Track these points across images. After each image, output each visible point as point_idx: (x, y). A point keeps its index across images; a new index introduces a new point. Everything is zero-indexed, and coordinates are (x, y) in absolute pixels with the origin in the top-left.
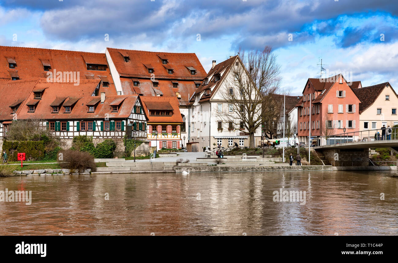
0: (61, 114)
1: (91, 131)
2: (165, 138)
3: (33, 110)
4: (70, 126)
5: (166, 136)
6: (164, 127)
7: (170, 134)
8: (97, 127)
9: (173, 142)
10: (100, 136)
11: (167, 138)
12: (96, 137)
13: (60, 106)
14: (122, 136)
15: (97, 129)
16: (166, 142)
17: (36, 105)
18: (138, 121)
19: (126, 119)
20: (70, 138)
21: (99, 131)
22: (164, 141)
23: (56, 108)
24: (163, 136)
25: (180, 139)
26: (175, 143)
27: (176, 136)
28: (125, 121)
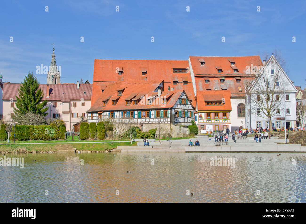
0: (131, 106)
1: (148, 118)
2: (218, 122)
3: (115, 103)
4: (135, 115)
5: (218, 121)
6: (217, 114)
7: (221, 120)
8: (152, 115)
9: (224, 125)
10: (154, 122)
11: (219, 122)
12: (151, 123)
13: (131, 101)
14: (168, 122)
15: (152, 117)
16: (218, 125)
17: (117, 100)
18: (184, 110)
19: (171, 109)
20: (135, 123)
21: (153, 118)
22: (217, 125)
23: (129, 101)
24: (216, 121)
25: (230, 123)
26: (226, 126)
27: (226, 121)
28: (170, 111)
